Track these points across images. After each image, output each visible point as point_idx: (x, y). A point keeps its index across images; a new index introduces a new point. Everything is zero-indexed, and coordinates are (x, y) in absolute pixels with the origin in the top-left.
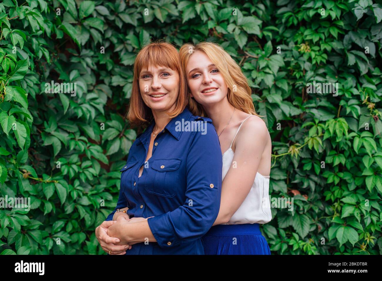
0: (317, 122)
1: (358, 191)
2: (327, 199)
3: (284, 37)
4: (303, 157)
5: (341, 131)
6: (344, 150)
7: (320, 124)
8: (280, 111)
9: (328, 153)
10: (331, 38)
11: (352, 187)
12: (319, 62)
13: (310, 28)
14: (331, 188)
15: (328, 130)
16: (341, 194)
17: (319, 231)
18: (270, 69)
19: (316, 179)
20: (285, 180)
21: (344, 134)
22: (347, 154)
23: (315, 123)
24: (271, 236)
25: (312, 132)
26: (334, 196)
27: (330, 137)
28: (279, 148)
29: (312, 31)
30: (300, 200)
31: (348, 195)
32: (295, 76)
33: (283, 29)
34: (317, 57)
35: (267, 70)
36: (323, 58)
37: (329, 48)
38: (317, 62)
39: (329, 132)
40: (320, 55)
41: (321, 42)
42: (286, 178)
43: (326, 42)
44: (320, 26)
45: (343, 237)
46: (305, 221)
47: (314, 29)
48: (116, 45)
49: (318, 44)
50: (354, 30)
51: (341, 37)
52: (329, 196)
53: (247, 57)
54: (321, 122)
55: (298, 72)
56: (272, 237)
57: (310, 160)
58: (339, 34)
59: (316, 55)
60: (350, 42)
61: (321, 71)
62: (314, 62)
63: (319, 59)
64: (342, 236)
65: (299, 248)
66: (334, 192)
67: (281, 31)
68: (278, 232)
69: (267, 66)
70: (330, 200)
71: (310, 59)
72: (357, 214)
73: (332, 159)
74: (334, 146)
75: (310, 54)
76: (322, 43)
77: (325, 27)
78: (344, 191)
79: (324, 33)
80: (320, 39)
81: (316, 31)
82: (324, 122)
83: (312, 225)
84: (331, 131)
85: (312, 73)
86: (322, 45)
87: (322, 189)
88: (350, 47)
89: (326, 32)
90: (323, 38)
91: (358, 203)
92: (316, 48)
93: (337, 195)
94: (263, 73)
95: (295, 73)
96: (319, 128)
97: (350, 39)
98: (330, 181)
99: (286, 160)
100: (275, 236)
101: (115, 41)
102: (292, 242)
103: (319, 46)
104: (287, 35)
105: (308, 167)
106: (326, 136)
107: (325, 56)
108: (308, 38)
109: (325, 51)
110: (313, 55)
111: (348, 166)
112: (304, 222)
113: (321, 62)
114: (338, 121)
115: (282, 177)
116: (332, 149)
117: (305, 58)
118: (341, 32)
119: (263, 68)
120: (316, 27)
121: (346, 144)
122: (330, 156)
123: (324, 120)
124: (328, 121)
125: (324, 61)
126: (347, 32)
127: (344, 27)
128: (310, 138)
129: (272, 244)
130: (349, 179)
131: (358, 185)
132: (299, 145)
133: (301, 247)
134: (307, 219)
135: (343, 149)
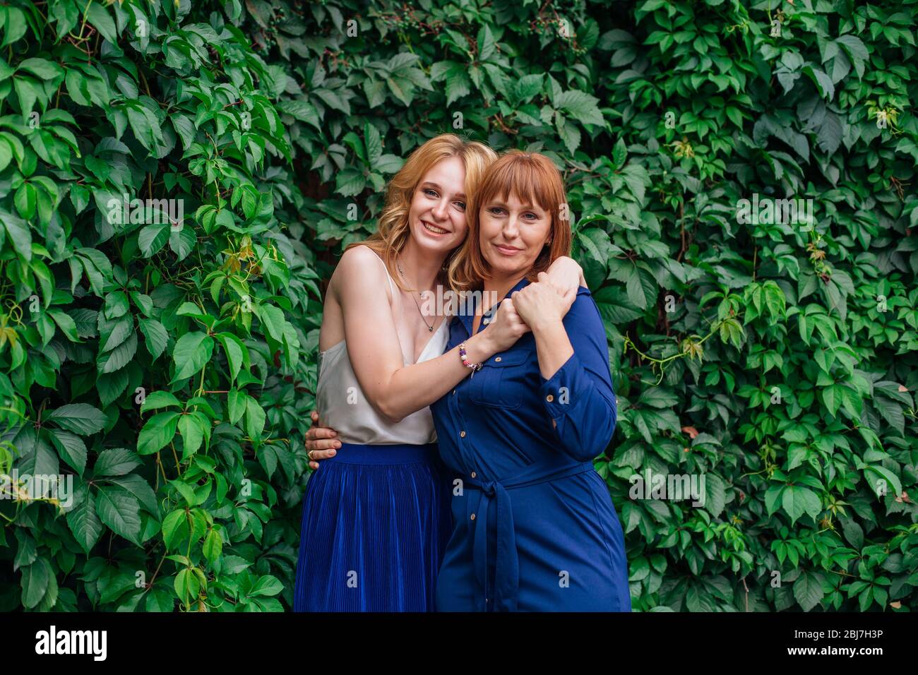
0: (727, 290)
1: (805, 419)
2: (747, 439)
3: (633, 129)
4: (707, 360)
5: (776, 305)
6: (777, 342)
7: (732, 295)
8: (667, 273)
9: (751, 349)
10: (729, 127)
11: (795, 412)
12: (711, 176)
13: (690, 110)
14: (752, 418)
15: (752, 303)
16: (775, 428)
17: (742, 501)
18: (630, 192)
19: (727, 401)
20: (675, 409)
21: (780, 312)
22: (782, 348)
23: (723, 292)
24: (660, 519)
25: (723, 310)
26: (760, 431)
27: (757, 318)
28: (662, 346)
29: (693, 115)
30: (710, 444)
31: (788, 428)
32: (670, 202)
33: (630, 113)
34: (706, 166)
35: (625, 195)
36: (717, 167)
37: (726, 149)
38: (708, 177)
39: (755, 310)
40: (711, 163)
41: (710, 138)
42: (676, 403)
43: (719, 138)
44: (708, 107)
45: (795, 506)
46: (716, 486)
47: (696, 113)
48: (314, 157)
49: (706, 141)
50: (770, 113)
51: (748, 127)
52: (749, 433)
53: (573, 171)
54: (732, 291)
55: (674, 196)
56: (663, 520)
57: (716, 366)
58: (744, 119)
59: (704, 162)
60: (765, 135)
61: (719, 193)
62: (703, 176)
63: (712, 169)
64: (792, 505)
65: (715, 538)
66: (760, 424)
67: (625, 117)
68: (671, 510)
69: (625, 187)
70: (754, 441)
71: (694, 171)
72: (813, 460)
73: (758, 360)
74: (762, 335)
75: (693, 160)
76: (713, 139)
77: (717, 108)
78: (778, 420)
79: (714, 119)
80: (711, 131)
81: (701, 117)
82: (740, 291)
83: (727, 491)
84: (757, 305)
85: (706, 198)
86: (713, 143)
87: (736, 420)
88: (765, 145)
89: (718, 115)
90: (715, 129)
91: (810, 440)
92: (703, 149)
93: (767, 430)
94: (620, 201)
95: (667, 199)
96: (732, 300)
97: (765, 130)
98: (755, 403)
99: (674, 369)
100: (667, 519)
101: (308, 147)
102: (699, 528)
103: (709, 145)
104: (639, 124)
105: (713, 380)
106: (749, 317)
107: (720, 163)
108: (689, 129)
109: (720, 154)
110: (700, 161)
111: (786, 373)
112: (714, 488)
113: (715, 175)
114: (766, 287)
115: (672, 403)
116: (756, 340)
117: (685, 168)
118: (747, 117)
119: (619, 191)
120: (702, 108)
121: (780, 330)
122: (754, 354)
123: (737, 286)
124: (747, 287)
125: (721, 173)
126: (757, 116)
127: (753, 107)
128: (720, 322)
129: (663, 535)
130: (789, 397)
131: (805, 406)
132: (699, 337)
133: (718, 535)
134: (717, 482)
135: (774, 340)
